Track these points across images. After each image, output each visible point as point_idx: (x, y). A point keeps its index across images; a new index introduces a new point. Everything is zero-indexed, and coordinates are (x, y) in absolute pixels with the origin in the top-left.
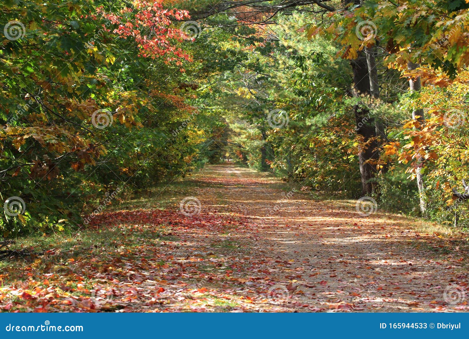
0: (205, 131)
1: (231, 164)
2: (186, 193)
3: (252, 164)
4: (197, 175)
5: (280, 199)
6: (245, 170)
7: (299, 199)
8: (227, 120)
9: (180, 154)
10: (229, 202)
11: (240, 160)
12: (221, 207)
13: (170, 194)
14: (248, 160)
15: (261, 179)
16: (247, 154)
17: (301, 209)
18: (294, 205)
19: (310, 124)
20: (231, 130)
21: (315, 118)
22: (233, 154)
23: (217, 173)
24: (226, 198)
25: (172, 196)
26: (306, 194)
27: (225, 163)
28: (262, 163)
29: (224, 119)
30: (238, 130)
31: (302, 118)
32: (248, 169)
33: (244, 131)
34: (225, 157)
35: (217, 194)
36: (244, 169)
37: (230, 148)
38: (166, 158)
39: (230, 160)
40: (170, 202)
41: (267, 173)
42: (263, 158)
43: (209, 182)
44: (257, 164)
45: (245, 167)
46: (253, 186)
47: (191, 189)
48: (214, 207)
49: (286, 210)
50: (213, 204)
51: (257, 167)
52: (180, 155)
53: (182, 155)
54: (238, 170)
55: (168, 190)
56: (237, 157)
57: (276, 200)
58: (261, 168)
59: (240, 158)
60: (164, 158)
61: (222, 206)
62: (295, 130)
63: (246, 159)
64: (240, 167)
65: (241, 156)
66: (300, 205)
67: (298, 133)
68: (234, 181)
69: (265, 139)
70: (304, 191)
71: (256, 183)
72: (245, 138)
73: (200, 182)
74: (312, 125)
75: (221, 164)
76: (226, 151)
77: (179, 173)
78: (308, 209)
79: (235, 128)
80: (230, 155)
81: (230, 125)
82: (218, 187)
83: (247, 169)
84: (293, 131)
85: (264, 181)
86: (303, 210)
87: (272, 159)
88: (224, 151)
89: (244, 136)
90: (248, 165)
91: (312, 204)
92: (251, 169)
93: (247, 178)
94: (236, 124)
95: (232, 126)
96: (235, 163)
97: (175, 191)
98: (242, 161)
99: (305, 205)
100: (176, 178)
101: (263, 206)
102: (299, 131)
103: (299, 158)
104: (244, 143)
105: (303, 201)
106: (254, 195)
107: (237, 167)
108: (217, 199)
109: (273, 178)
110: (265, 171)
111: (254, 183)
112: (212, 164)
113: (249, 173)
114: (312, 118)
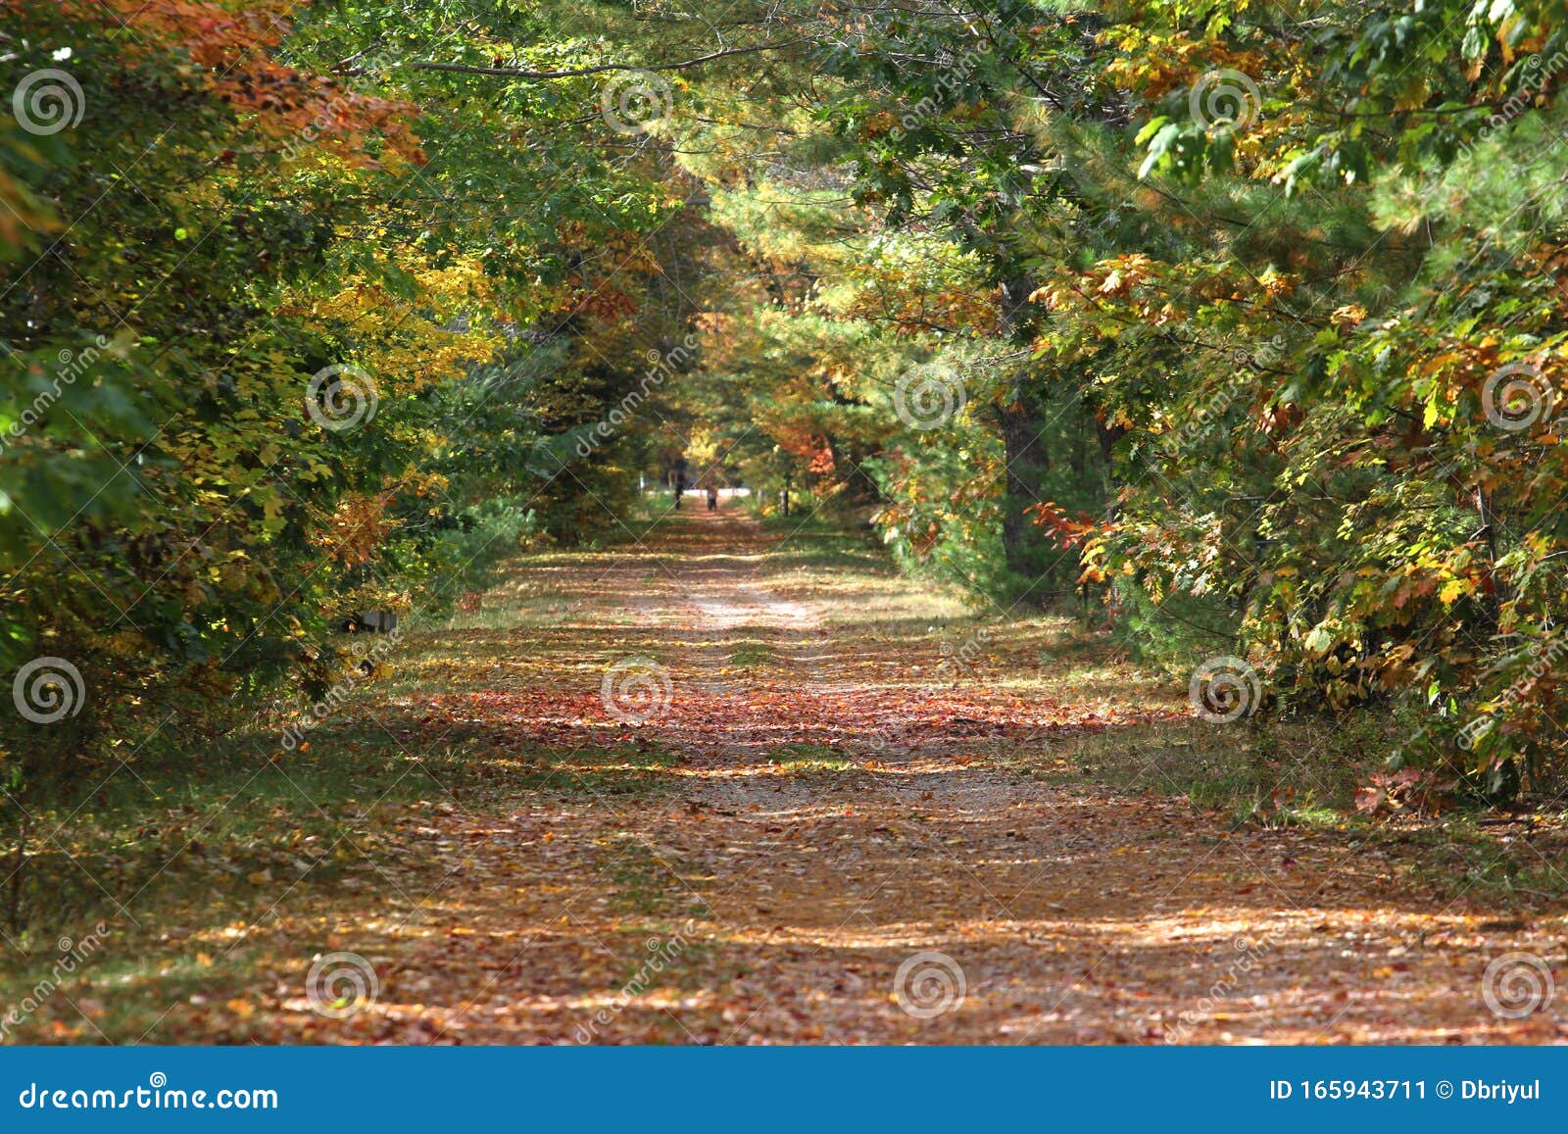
0: (491, 266)
1: (738, 534)
2: (341, 871)
3: (925, 538)
4: (431, 660)
5: (1171, 908)
6: (862, 596)
7: (1338, 895)
8: (684, 161)
9: (273, 505)
10: (719, 951)
11: (816, 496)
12: (648, 1012)
13: (197, 888)
14: (888, 502)
15: (1008, 683)
16: (874, 450)
17: (1360, 1019)
18: (1298, 968)
19: (1410, 222)
20: (724, 238)
21: (1458, 170)
22: (757, 441)
23: (610, 633)
24: (698, 912)
25: (218, 905)
26: (1405, 839)
27: (685, 527)
28: (1010, 532)
29: (661, 149)
30: (788, 245)
31: (1350, 177)
32: (891, 584)
33: (837, 250)
34: (679, 473)
35: (616, 862)
36: (853, 583)
37: (721, 387)
38: (146, 557)
39: (725, 494)
40: (194, 985)
41: (1049, 627)
42: (1019, 490)
43: (545, 734)
44: (957, 538)
45: (859, 566)
46: (936, 756)
47: (386, 823)
48: (583, 1015)
49: (1222, 1024)
50: (578, 988)
51: (961, 577)
52: (269, 515)
53: (290, 512)
54: (800, 595)
55: (176, 837)
56: (788, 465)
57: (1131, 908)
58: (997, 578)
59: (813, 480)
60: (133, 557)
61: (659, 1001)
62: (1283, 267)
63: (863, 492)
64: (813, 563)
65: (823, 462)
66: (1347, 966)
67: (1319, 299)
68: (769, 716)
69: (1027, 336)
70: (1383, 810)
71: (961, 727)
72: (853, 314)
73: (461, 735)
74: (1432, 229)
75: (652, 543)
76: (685, 420)
77: (271, 659)
78: (1429, 1014)
79: (758, 224)
80: (721, 452)
81: (718, 200)
82: (620, 789)
83: (875, 583)
84: (1269, 277)
85: (1028, 700)
86: (1384, 1020)
87: (1090, 504)
88: (671, 414)
89: (839, 296)
90: (885, 549)
91: (1457, 953)
92: (914, 585)
93: (879, 676)
94: (765, 190)
95: (729, 210)
96: (769, 526)
97: (238, 858)
98: (832, 504)
99: (1400, 966)
100: (251, 703)
101: (1022, 988)
102: (1318, 278)
103: (1336, 516)
104: (844, 353)
105: (1382, 918)
106: (945, 872)
107: (790, 564)
108: (616, 925)
109: (1106, 675)
110: (1039, 603)
111: (944, 730)
112: (565, 539)
113: (898, 626)
114: (1429, 164)
